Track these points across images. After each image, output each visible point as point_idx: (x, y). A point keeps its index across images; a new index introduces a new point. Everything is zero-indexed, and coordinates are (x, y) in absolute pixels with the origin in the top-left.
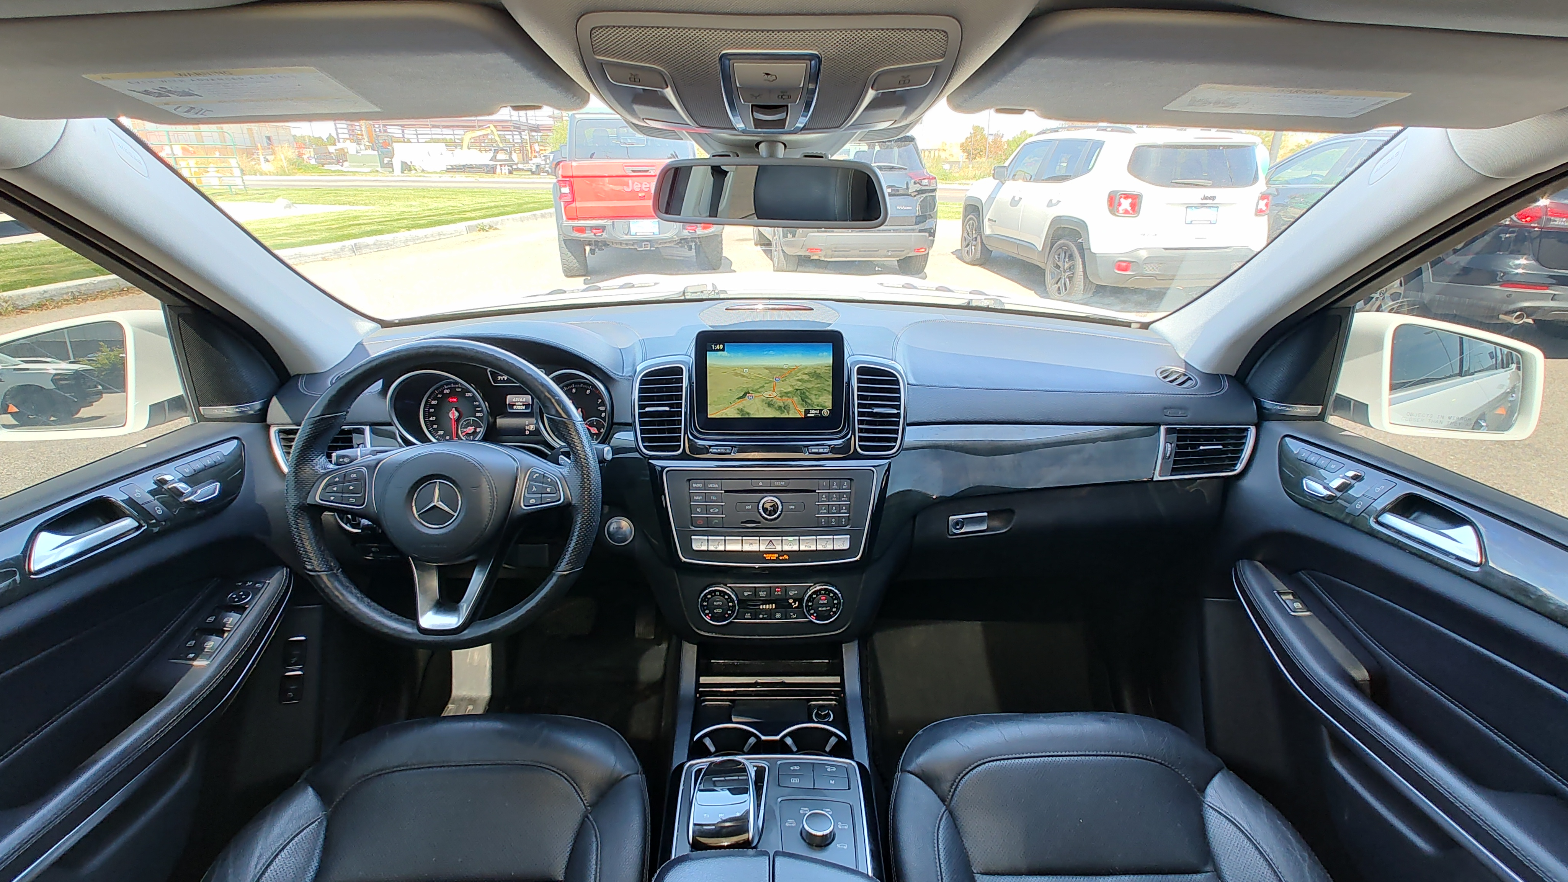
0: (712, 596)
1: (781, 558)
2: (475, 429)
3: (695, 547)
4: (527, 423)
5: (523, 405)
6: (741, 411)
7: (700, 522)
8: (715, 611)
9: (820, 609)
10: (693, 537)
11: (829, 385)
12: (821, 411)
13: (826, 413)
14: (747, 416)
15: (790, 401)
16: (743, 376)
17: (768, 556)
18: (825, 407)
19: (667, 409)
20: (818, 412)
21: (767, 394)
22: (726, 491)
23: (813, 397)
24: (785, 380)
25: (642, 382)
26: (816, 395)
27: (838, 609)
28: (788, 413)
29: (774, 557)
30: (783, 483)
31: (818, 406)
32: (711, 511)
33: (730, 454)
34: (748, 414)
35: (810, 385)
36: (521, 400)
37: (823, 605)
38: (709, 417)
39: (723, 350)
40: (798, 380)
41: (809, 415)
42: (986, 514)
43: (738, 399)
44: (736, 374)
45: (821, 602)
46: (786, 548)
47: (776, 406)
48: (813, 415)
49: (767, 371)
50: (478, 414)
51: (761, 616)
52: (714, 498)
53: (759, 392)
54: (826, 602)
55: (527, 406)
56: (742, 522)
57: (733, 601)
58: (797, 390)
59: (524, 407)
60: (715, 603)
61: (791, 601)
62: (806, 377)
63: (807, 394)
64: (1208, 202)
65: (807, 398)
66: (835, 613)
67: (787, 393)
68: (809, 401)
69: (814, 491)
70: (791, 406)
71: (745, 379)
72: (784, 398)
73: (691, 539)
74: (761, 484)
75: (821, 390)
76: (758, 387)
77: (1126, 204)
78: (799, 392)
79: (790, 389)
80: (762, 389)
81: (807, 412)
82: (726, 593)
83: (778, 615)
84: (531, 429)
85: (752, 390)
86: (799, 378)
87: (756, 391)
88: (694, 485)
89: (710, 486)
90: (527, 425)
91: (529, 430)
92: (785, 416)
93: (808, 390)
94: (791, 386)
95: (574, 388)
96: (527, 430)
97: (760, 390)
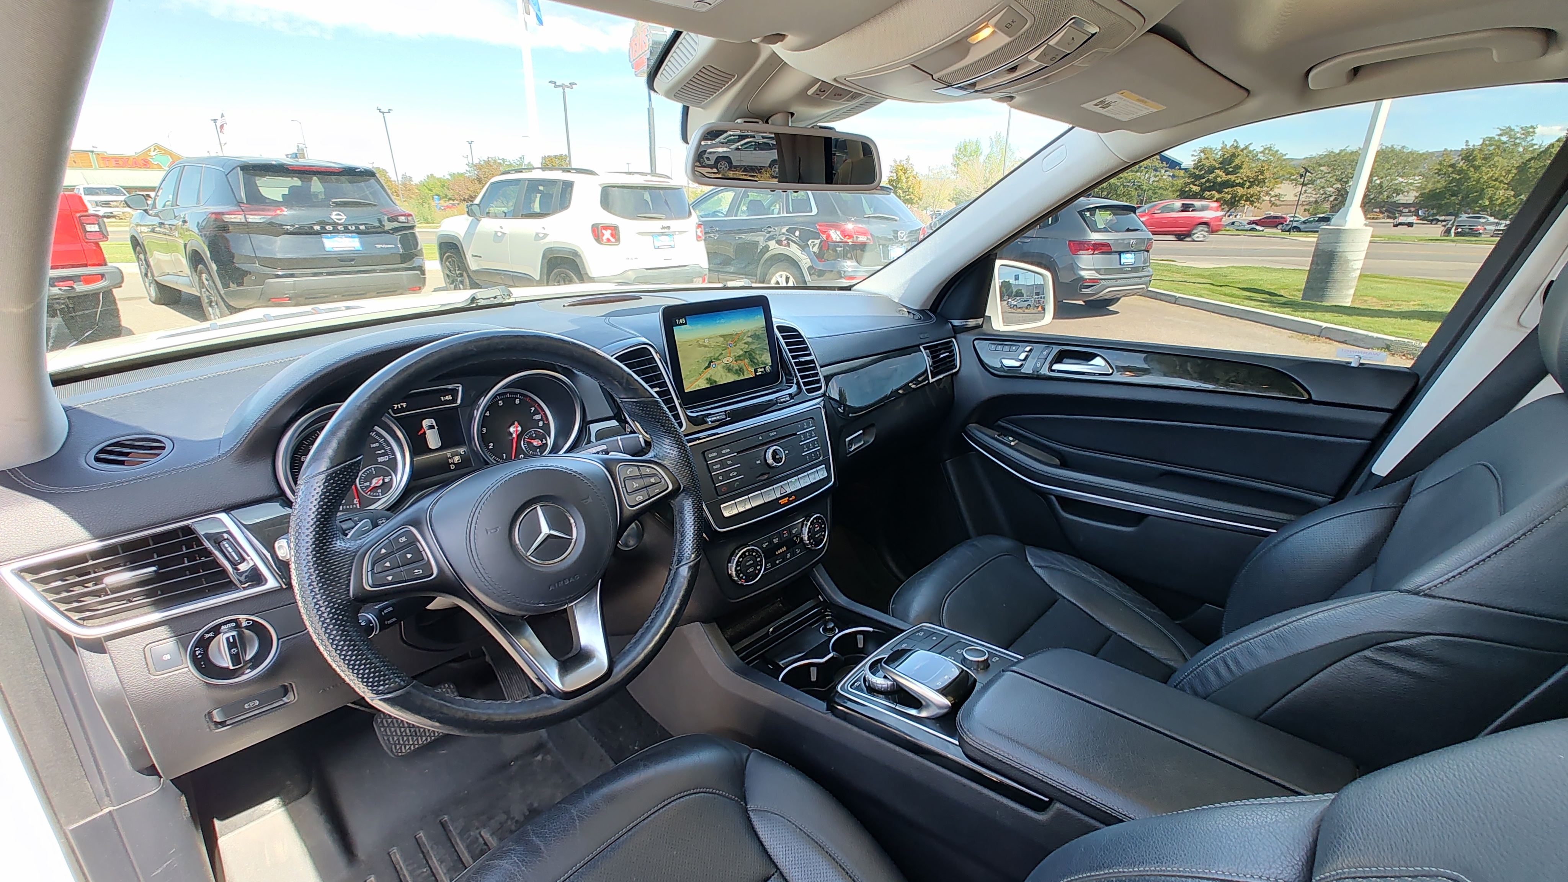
0: (743, 558)
1: (791, 499)
2: (383, 480)
3: (727, 514)
4: (449, 455)
6: (709, 380)
7: (724, 489)
8: (747, 572)
9: (816, 536)
10: (721, 506)
11: (767, 344)
12: (765, 368)
13: (768, 369)
14: (714, 385)
15: (742, 364)
16: (705, 346)
17: (782, 501)
18: (767, 365)
20: (763, 369)
21: (725, 361)
22: (738, 453)
23: (757, 357)
24: (736, 345)
26: (759, 354)
27: (825, 532)
28: (743, 374)
29: (785, 500)
30: (776, 433)
31: (762, 364)
32: (731, 475)
34: (715, 382)
35: (753, 347)
37: (818, 532)
38: (686, 391)
39: (686, 324)
40: (745, 343)
41: (758, 374)
42: (861, 432)
43: (705, 369)
44: (700, 346)
45: (815, 530)
46: (793, 489)
47: (734, 370)
48: (760, 373)
49: (722, 339)
50: (380, 459)
51: (777, 563)
52: (729, 462)
53: (719, 360)
54: (818, 528)
56: (757, 478)
57: (760, 556)
58: (746, 352)
60: (746, 564)
61: (795, 539)
62: (750, 340)
63: (753, 354)
64: (666, 232)
65: (754, 358)
66: (825, 536)
67: (739, 356)
68: (756, 361)
69: (795, 434)
70: (745, 368)
71: (707, 349)
72: (738, 362)
74: (760, 438)
75: (762, 349)
76: (717, 355)
77: (607, 234)
78: (747, 354)
79: (741, 352)
80: (721, 357)
81: (756, 371)
82: (754, 550)
83: (788, 556)
84: (456, 462)
85: (714, 359)
86: (746, 341)
87: (717, 359)
88: (709, 456)
89: (723, 452)
90: (450, 458)
91: (454, 463)
92: (741, 378)
93: (753, 350)
94: (741, 349)
95: (500, 400)
96: (452, 463)
97: (720, 358)
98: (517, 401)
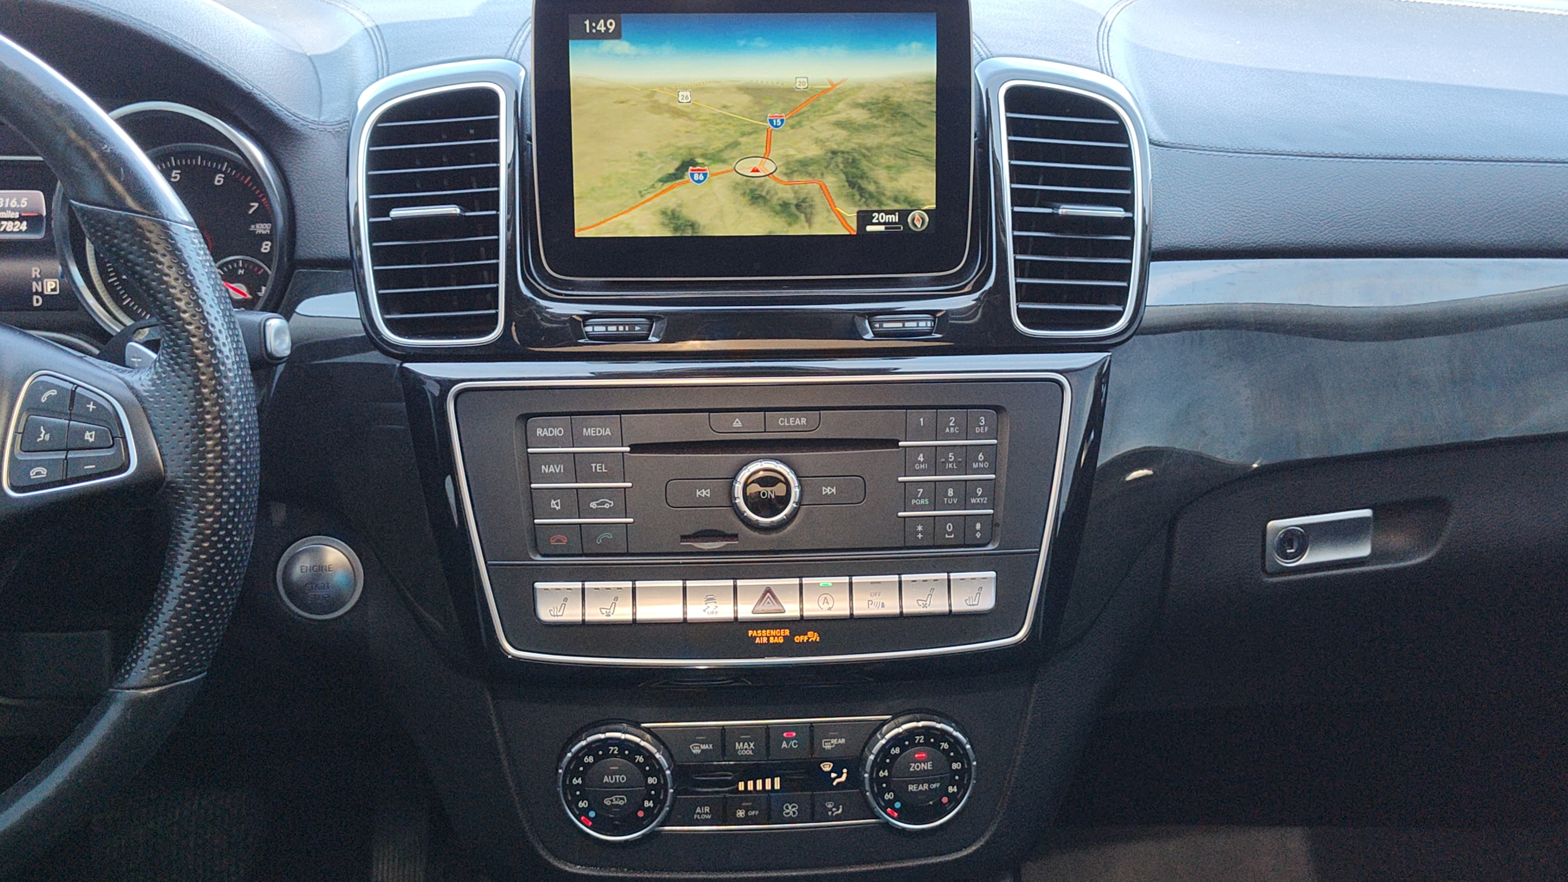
0: (597, 759)
1: (798, 639)
3: (547, 612)
4: (35, 272)
5: (21, 219)
6: (672, 217)
7: (560, 540)
8: (607, 802)
9: (912, 788)
10: (538, 585)
11: (927, 140)
12: (904, 215)
13: (918, 221)
14: (689, 233)
15: (813, 189)
16: (677, 113)
17: (761, 636)
18: (915, 205)
19: (454, 210)
20: (895, 218)
21: (745, 167)
22: (636, 448)
23: (881, 175)
24: (799, 123)
25: (379, 135)
26: (889, 168)
27: (963, 788)
28: (809, 221)
29: (777, 636)
30: (804, 421)
31: (896, 200)
32: (593, 505)
33: (645, 338)
34: (692, 225)
35: (871, 140)
36: (14, 204)
37: (922, 777)
38: (578, 234)
39: (617, 35)
40: (839, 124)
41: (869, 228)
42: (1367, 513)
43: (664, 180)
44: (657, 108)
45: (914, 767)
46: (814, 608)
47: (775, 201)
48: (882, 228)
49: (746, 99)
51: (741, 814)
52: (597, 467)
53: (724, 161)
54: (928, 766)
55: (34, 221)
56: (684, 538)
57: (658, 771)
58: (834, 153)
59: (24, 226)
60: (606, 779)
61: (827, 767)
62: (860, 116)
63: (864, 164)
65: (863, 176)
66: (955, 799)
67: (805, 163)
68: (871, 188)
69: (894, 443)
70: (819, 201)
71: (682, 121)
72: (796, 178)
73: (533, 588)
74: (737, 424)
75: (905, 154)
76: (718, 145)
78: (839, 159)
79: (813, 151)
80: (735, 153)
81: (864, 218)
82: (638, 749)
83: (790, 810)
84: (48, 291)
85: (703, 156)
86: (842, 116)
87: (716, 157)
88: (539, 432)
89: (589, 432)
90: (36, 280)
91: (41, 294)
92: (800, 229)
93: (868, 153)
94: (817, 141)
95: (177, 168)
96: (37, 293)
97: (725, 155)
98: (219, 180)
